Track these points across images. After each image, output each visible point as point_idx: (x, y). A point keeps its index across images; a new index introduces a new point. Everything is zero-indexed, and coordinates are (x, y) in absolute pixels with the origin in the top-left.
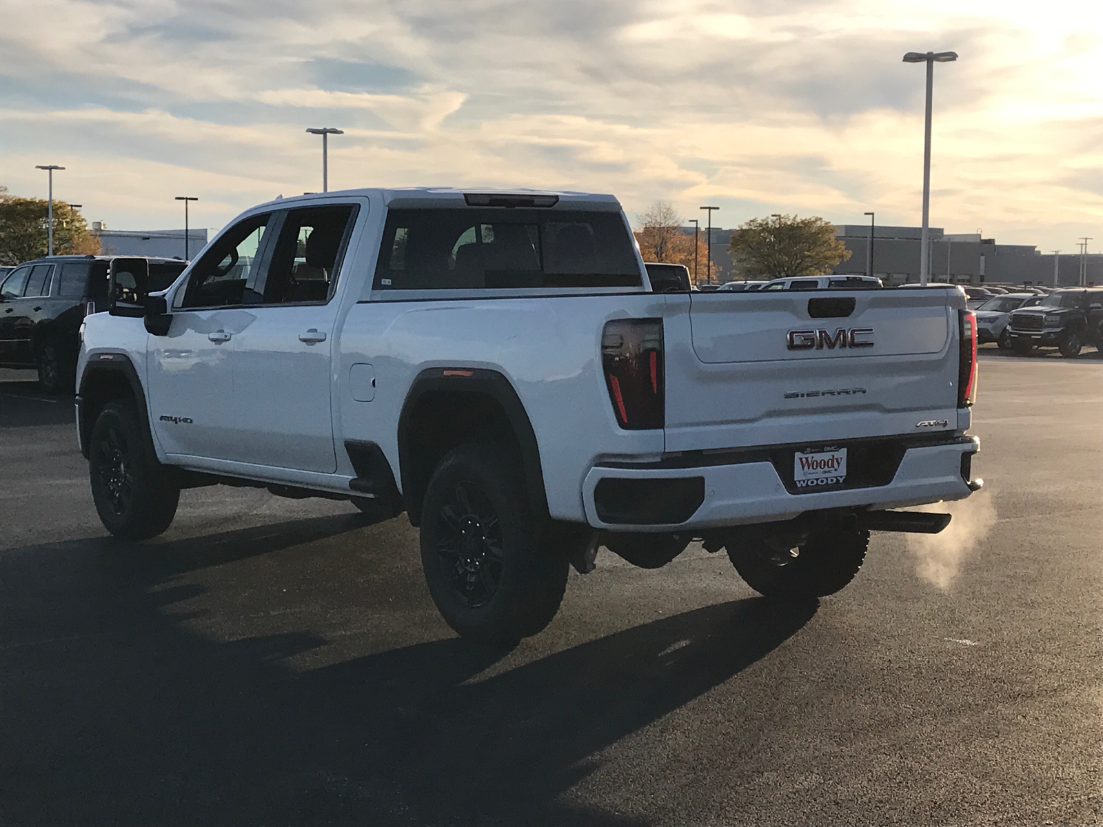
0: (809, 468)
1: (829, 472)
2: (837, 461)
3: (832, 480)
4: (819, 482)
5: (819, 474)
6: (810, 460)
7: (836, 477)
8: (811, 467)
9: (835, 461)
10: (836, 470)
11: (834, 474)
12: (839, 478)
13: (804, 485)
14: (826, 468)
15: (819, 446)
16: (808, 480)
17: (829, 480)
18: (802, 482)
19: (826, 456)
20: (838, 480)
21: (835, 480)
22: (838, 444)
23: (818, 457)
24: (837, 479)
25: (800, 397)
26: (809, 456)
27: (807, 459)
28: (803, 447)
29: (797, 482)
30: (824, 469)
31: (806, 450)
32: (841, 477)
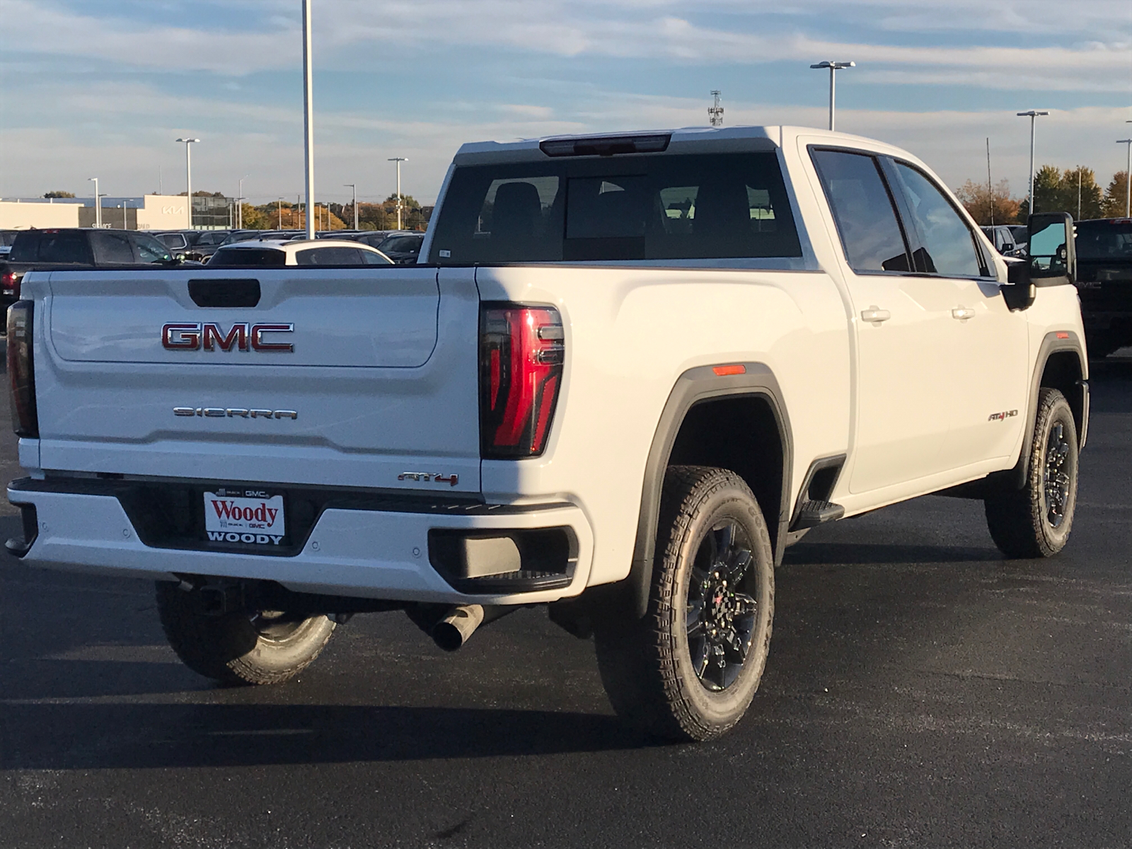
0: (228, 517)
1: (259, 526)
2: (271, 514)
3: (263, 539)
4: (243, 538)
5: (243, 527)
6: (228, 504)
7: (268, 536)
8: (231, 516)
9: (267, 511)
10: (269, 525)
11: (267, 531)
12: (273, 538)
13: (220, 539)
14: (254, 521)
15: (239, 488)
16: (226, 533)
17: (259, 538)
18: (216, 535)
19: (255, 504)
20: (271, 541)
21: (267, 540)
22: (269, 489)
23: (241, 503)
24: (270, 538)
25: (196, 416)
26: (228, 500)
27: (223, 503)
28: (214, 486)
29: (210, 534)
30: (252, 522)
31: (218, 491)
32: (276, 536)
